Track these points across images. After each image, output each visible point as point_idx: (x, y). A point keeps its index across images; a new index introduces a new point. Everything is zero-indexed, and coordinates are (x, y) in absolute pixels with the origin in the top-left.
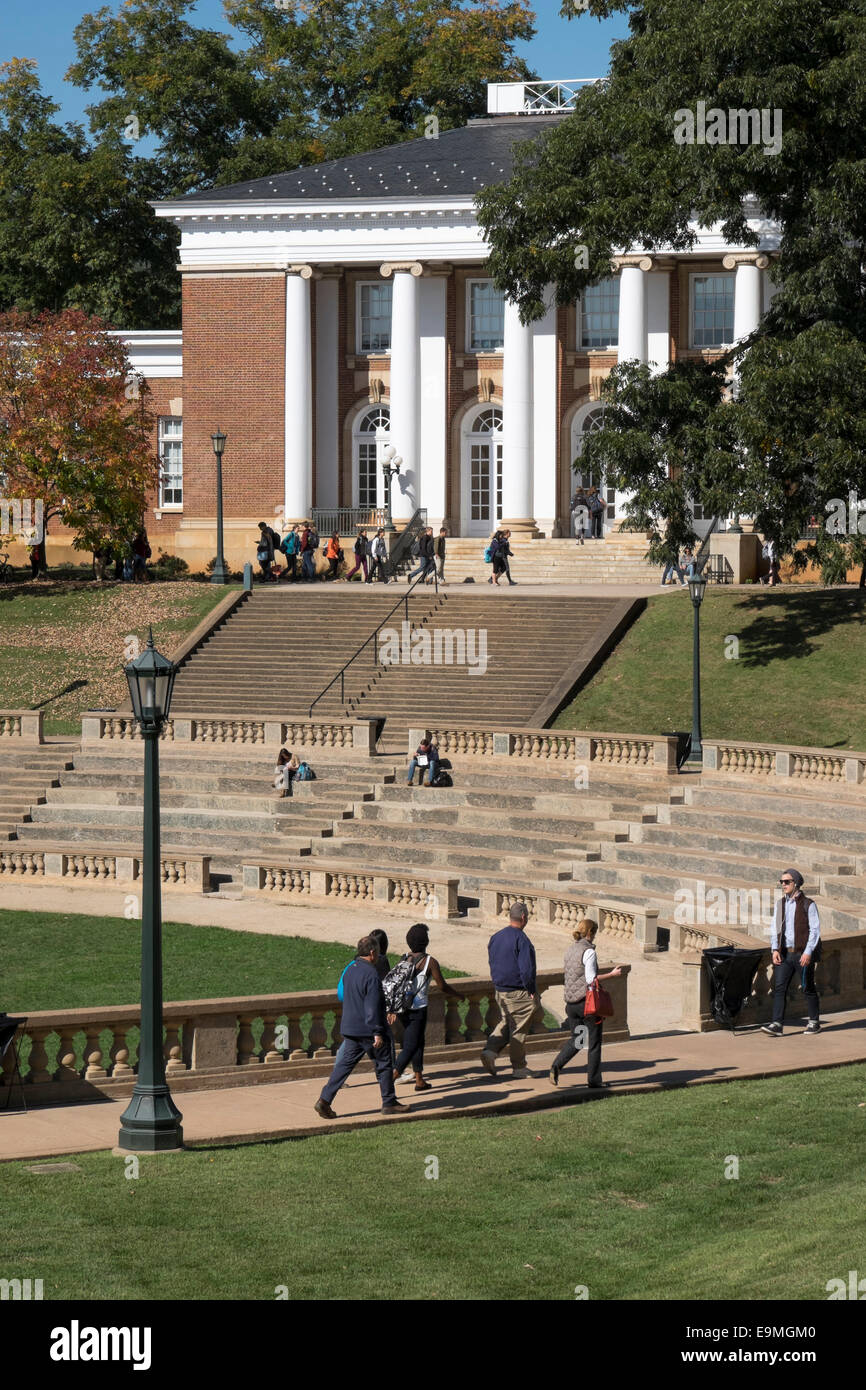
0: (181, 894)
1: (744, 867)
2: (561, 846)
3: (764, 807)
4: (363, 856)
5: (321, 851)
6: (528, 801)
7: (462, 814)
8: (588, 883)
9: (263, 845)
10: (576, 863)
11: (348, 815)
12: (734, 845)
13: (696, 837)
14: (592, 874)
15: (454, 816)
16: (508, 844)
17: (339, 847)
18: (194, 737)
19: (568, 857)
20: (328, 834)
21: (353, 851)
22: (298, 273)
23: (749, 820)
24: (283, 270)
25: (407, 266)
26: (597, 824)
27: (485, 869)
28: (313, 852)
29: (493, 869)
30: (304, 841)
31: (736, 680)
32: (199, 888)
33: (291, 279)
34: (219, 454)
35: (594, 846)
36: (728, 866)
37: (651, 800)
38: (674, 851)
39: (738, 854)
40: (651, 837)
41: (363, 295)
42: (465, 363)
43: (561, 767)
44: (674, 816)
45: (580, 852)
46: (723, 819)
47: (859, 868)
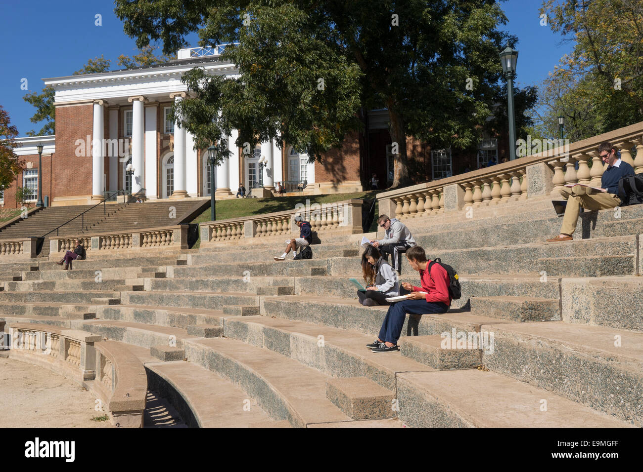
1: (205, 299)
2: (99, 296)
7: (57, 284)
8: (103, 320)
10: (100, 307)
11: (1, 289)
12: (205, 284)
13: (182, 282)
14: (107, 313)
15: (53, 284)
19: (99, 303)
22: (98, 103)
23: (220, 267)
24: (92, 102)
25: (138, 97)
26: (127, 281)
29: (55, 315)
33: (95, 106)
35: (116, 295)
36: (195, 299)
37: (166, 264)
38: (166, 293)
39: (206, 291)
40: (156, 286)
41: (127, 116)
42: (164, 138)
43: (125, 253)
44: (177, 272)
45: (107, 299)
46: (205, 269)
47: (298, 288)
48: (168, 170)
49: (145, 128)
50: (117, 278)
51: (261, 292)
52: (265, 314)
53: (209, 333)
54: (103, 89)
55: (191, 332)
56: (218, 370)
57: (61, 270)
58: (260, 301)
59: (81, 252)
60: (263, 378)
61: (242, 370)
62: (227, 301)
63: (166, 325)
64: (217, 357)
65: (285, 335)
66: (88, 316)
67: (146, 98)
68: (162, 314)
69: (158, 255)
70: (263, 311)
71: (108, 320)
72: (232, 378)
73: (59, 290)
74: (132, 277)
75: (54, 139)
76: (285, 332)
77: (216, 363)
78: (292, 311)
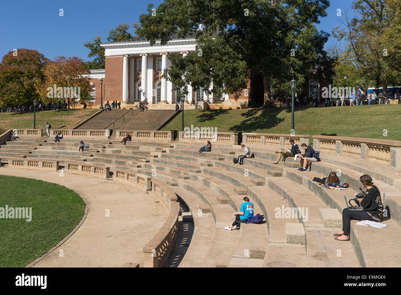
0: (52, 171)
1: (182, 164)
2: (141, 158)
3: (192, 148)
4: (97, 161)
5: (89, 160)
6: (138, 147)
7: (122, 151)
8: (145, 168)
9: (77, 159)
10: (143, 163)
11: (98, 152)
12: (182, 158)
13: (173, 156)
14: (146, 166)
15: (120, 151)
16: (130, 158)
17: (93, 159)
18: (73, 134)
19: (142, 161)
20: (92, 156)
21: (96, 160)
22: (125, 56)
23: (187, 151)
24: (123, 55)
25: (145, 54)
26: (151, 153)
27: (123, 165)
28: (87, 160)
29: (124, 165)
30: (85, 158)
31: (197, 124)
32: (56, 169)
33: (124, 57)
34: (102, 84)
35: (148, 159)
36: (179, 164)
37: (166, 147)
38: (167, 160)
39: (182, 161)
40: (163, 156)
41: (139, 62)
42: (156, 73)
43: (148, 140)
44: (170, 151)
45: (145, 160)
46: (181, 151)
47: (214, 165)
48: (158, 89)
49: (147, 68)
50: (146, 151)
51: (202, 165)
52: (203, 173)
53: (186, 178)
54: (128, 49)
55: (180, 177)
56: (189, 190)
57: (122, 145)
58: (202, 168)
59: (129, 138)
60: (202, 194)
61: (197, 191)
62: (191, 167)
63: (169, 173)
64: (189, 187)
65: (209, 182)
66: (139, 167)
67: (148, 54)
68: (168, 169)
69: (162, 142)
70: (202, 172)
71: (146, 168)
72: (194, 193)
73: (123, 154)
74: (153, 151)
75: (104, 71)
76: (209, 181)
77: (189, 188)
78: (211, 173)
